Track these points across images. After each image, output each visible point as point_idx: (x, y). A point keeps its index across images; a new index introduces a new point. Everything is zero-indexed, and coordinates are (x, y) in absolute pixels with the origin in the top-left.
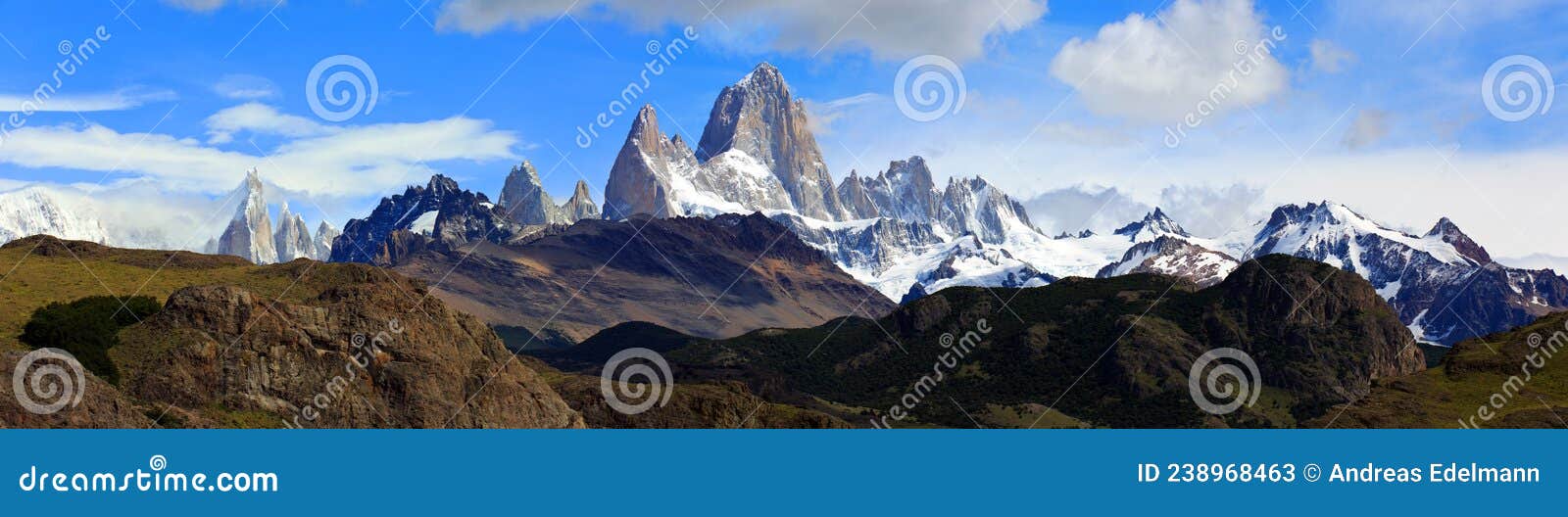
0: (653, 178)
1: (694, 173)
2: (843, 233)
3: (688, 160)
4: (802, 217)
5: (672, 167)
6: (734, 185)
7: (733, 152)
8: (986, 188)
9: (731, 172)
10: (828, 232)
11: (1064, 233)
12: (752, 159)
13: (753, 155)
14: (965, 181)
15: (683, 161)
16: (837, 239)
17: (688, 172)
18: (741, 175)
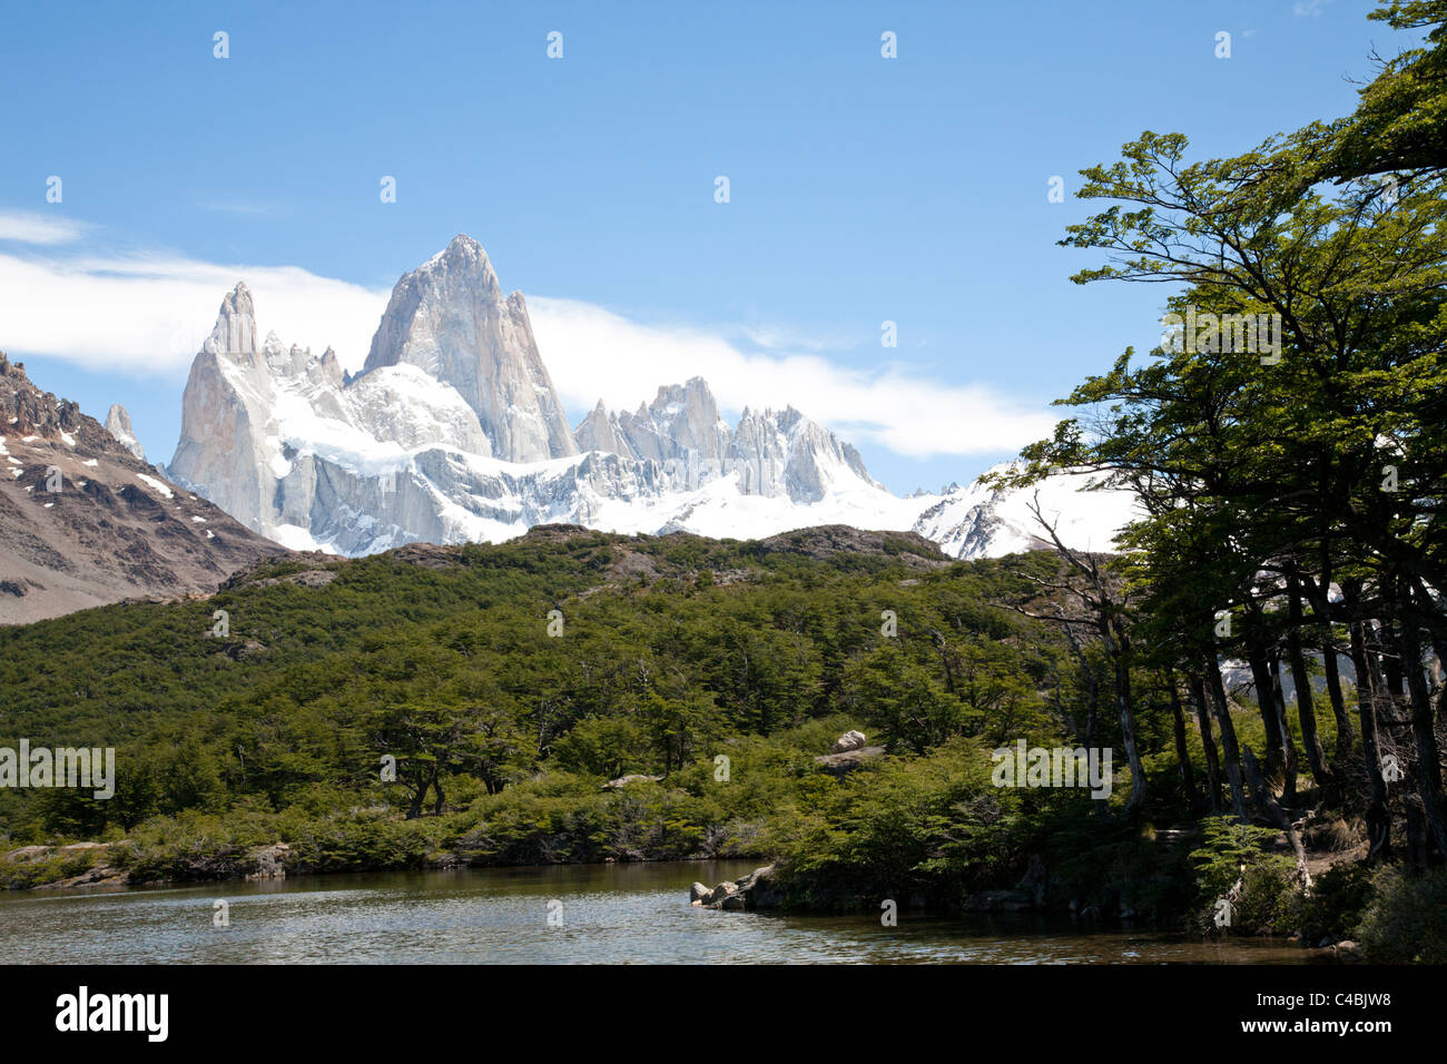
0: (232, 400)
1: (316, 395)
2: (529, 480)
4: (465, 455)
5: (279, 386)
6: (392, 416)
7: (402, 367)
8: (800, 422)
9: (389, 396)
10: (507, 478)
11: (920, 489)
12: (433, 380)
13: (435, 373)
14: (768, 413)
15: (303, 375)
16: (522, 491)
17: (306, 393)
18: (406, 401)
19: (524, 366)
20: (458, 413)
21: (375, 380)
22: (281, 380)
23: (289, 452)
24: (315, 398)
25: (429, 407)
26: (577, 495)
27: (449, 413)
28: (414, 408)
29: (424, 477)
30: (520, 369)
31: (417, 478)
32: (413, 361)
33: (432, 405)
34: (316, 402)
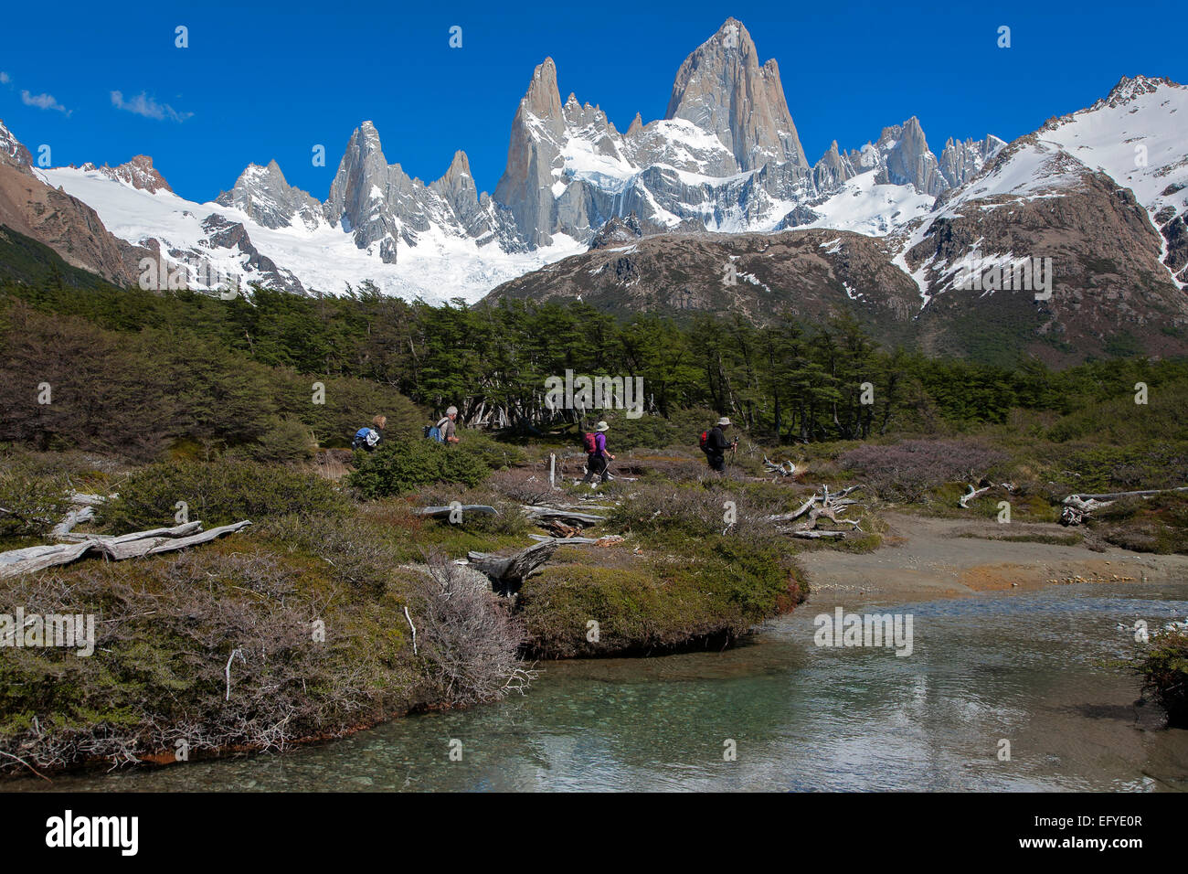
1: (598, 138)
3: (596, 124)
5: (572, 132)
6: (657, 152)
7: (677, 121)
9: (660, 140)
12: (698, 130)
13: (701, 125)
15: (592, 126)
17: (591, 137)
18: (670, 142)
19: (769, 115)
20: (714, 153)
21: (650, 130)
22: (574, 129)
23: (567, 178)
24: (597, 141)
25: (690, 148)
26: (752, 197)
27: (707, 154)
28: (676, 150)
29: (645, 189)
30: (765, 118)
31: (638, 190)
32: (684, 117)
33: (694, 146)
34: (596, 144)
